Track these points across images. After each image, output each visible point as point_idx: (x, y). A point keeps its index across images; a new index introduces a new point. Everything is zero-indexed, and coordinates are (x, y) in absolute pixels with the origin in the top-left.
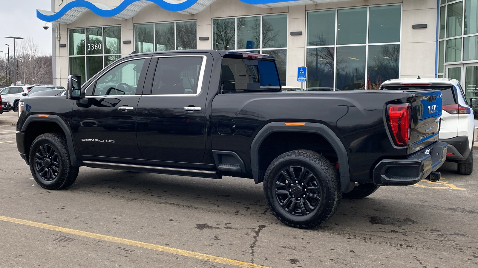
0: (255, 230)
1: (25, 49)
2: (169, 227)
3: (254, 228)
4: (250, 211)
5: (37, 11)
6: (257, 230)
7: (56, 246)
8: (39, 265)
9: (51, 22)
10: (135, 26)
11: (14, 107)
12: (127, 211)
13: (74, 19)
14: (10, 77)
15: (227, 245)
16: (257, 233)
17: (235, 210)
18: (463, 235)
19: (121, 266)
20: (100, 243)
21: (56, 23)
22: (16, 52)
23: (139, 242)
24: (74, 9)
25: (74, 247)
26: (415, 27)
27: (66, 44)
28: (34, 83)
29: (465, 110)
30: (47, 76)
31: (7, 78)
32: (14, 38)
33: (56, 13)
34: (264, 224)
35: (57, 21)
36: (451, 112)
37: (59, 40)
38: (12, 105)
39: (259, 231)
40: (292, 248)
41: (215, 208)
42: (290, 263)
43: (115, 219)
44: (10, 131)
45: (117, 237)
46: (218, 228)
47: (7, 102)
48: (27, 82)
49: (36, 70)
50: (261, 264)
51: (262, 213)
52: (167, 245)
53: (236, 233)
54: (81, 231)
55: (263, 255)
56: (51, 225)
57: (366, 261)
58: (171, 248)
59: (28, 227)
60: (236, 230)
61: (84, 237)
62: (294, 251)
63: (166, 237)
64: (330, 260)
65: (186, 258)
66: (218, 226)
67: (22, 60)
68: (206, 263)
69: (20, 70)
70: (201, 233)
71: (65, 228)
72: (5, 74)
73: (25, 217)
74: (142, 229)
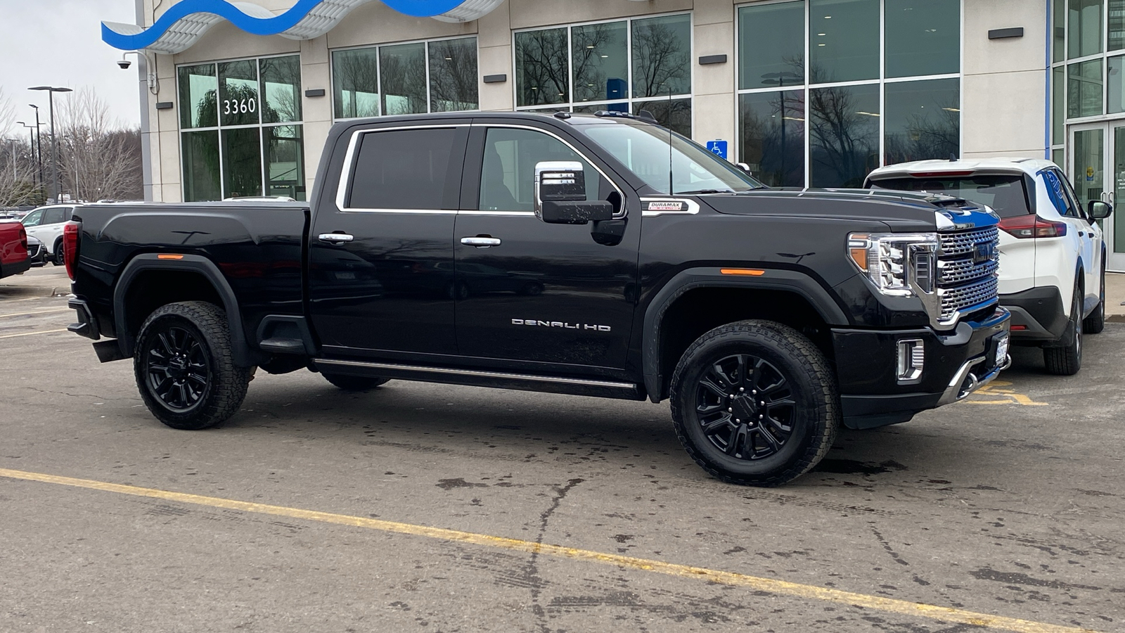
0: (559, 487)
1: (77, 115)
2: (383, 485)
3: (558, 483)
4: (557, 454)
5: (102, 24)
6: (563, 487)
7: (151, 523)
8: (117, 555)
9: (136, 51)
10: (332, 53)
11: (56, 255)
12: (299, 459)
13: (189, 42)
14: (44, 184)
15: (496, 513)
16: (562, 493)
17: (527, 453)
18: (996, 489)
19: (278, 552)
20: (239, 516)
21: (149, 52)
22: (56, 124)
23: (318, 513)
24: (189, 17)
25: (187, 524)
26: (995, 35)
27: (172, 103)
28: (101, 198)
29: (1052, 229)
30: (132, 178)
31: (36, 186)
32: (51, 90)
33: (146, 29)
34: (581, 476)
35: (151, 48)
36: (1018, 234)
37: (156, 92)
38: (50, 249)
39: (567, 488)
40: (626, 517)
41: (486, 450)
42: (615, 541)
43: (273, 473)
44: (48, 310)
45: (275, 505)
46: (484, 485)
47: (38, 243)
48: (83, 195)
49: (105, 165)
50: (556, 543)
51: (582, 458)
52: (373, 516)
53: (517, 493)
54: (201, 497)
55: (564, 528)
56: (141, 487)
57: (770, 535)
58: (381, 521)
59: (95, 491)
60: (520, 489)
61: (206, 507)
62: (629, 521)
63: (374, 503)
64: (698, 534)
65: (408, 537)
66: (485, 482)
67: (71, 142)
68: (446, 544)
69: (67, 165)
70: (447, 496)
71: (169, 492)
72: (31, 177)
73: (87, 475)
74: (326, 491)
